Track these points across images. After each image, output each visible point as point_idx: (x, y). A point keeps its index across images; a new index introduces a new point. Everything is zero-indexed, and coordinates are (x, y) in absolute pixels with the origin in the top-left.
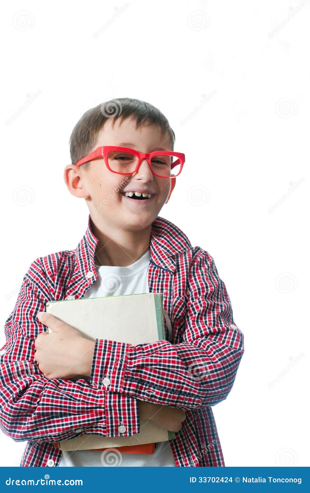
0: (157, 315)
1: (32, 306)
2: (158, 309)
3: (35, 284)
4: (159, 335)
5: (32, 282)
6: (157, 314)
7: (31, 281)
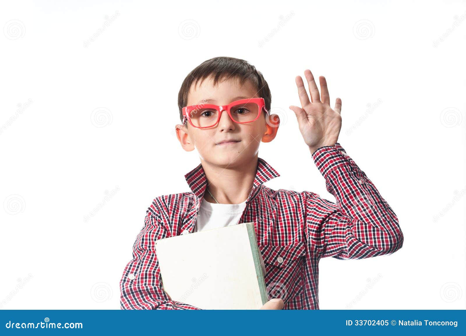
0: (250, 243)
1: (159, 233)
2: (251, 237)
3: (157, 217)
4: (254, 260)
5: (155, 215)
6: (250, 241)
7: (153, 214)
